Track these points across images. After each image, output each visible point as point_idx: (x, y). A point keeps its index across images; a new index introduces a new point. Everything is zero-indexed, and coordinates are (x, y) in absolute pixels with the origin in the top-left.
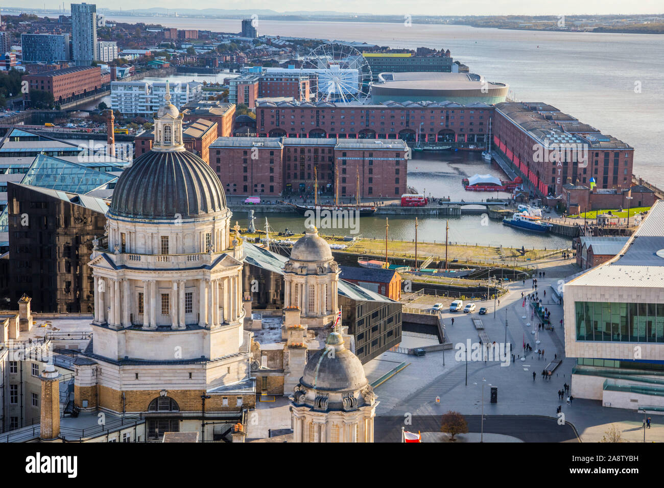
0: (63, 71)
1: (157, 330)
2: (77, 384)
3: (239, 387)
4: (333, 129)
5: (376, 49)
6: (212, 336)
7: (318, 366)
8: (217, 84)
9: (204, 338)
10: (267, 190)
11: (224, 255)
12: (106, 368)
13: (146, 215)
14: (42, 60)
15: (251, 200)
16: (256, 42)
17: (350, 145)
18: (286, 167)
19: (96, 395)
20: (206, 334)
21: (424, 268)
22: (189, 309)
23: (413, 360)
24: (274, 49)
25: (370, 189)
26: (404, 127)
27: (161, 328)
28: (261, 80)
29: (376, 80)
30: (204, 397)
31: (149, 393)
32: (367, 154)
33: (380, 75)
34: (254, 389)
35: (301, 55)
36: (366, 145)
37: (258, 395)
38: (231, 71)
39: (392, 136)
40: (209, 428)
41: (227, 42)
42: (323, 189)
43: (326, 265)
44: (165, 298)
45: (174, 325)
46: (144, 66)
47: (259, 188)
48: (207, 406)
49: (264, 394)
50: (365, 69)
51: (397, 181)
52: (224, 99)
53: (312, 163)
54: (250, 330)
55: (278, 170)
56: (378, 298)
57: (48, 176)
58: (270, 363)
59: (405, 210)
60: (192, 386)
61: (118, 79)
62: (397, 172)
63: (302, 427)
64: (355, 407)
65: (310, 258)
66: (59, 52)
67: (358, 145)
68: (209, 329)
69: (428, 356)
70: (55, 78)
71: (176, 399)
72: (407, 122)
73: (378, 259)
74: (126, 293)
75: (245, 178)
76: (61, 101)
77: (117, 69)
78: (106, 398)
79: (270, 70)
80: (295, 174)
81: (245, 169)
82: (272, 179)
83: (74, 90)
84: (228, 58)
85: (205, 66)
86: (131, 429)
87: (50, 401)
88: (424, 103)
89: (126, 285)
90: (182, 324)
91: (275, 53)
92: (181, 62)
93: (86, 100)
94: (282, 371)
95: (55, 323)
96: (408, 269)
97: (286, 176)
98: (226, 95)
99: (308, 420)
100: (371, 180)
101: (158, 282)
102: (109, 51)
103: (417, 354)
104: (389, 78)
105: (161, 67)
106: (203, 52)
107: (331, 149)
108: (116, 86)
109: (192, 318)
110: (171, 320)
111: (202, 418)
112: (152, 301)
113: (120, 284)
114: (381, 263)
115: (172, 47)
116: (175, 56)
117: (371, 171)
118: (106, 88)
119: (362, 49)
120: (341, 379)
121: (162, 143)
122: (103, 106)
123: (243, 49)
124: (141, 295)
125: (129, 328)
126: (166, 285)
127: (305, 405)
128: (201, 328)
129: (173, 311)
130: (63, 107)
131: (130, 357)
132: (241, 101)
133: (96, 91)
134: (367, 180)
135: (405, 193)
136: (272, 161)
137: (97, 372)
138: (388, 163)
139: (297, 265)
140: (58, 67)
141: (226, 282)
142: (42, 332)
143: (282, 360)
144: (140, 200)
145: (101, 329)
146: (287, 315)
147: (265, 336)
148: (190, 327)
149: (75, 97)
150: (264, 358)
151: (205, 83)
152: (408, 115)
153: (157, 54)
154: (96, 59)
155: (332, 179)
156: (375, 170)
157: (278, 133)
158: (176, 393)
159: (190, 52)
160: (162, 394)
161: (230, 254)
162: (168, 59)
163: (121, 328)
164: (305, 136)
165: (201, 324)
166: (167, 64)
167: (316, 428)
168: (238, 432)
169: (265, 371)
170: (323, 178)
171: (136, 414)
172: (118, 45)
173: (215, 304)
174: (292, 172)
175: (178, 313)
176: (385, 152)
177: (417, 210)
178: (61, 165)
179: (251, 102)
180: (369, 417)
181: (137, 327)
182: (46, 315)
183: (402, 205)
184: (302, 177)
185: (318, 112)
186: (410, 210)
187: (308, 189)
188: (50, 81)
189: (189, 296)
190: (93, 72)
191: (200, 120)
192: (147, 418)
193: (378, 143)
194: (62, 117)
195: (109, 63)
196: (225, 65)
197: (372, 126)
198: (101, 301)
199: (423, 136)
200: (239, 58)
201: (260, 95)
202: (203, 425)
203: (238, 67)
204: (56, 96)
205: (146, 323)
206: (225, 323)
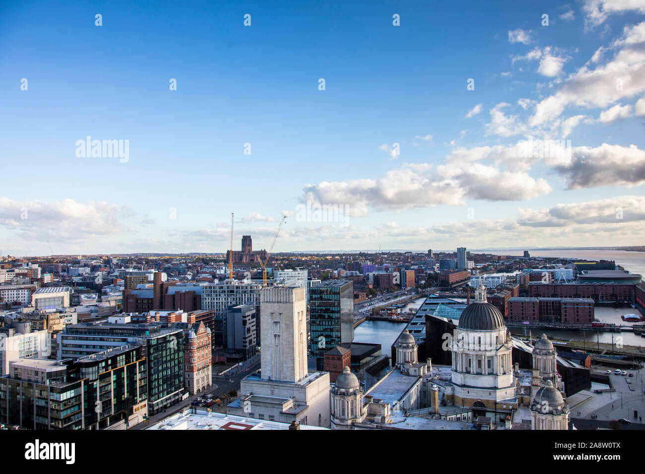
0: (453, 272)
1: (476, 374)
2: (445, 393)
3: (510, 400)
4: (544, 294)
5: (581, 261)
6: (499, 378)
7: (541, 394)
8: (513, 276)
9: (495, 379)
10: (532, 319)
11: (503, 345)
12: (457, 388)
13: (472, 328)
14: (446, 268)
15: (525, 323)
16: (529, 259)
17: (568, 301)
18: (540, 310)
19: (453, 399)
20: (496, 377)
21: (602, 354)
22: (489, 367)
23: (596, 395)
24: (537, 262)
25: (578, 319)
26: (593, 293)
27: (478, 374)
28: (530, 274)
29: (580, 274)
30: (496, 403)
31: (473, 400)
32: (575, 304)
33: (582, 272)
34: (517, 402)
35: (549, 264)
36: (575, 301)
37: (519, 405)
38: (519, 271)
39: (588, 297)
40: (498, 416)
41: (518, 260)
42: (557, 319)
43: (551, 351)
44: (480, 362)
45: (483, 373)
46: (484, 270)
47: (529, 318)
48: (497, 407)
49: (522, 404)
50: (575, 269)
51: (590, 316)
52: (515, 282)
53: (551, 308)
54: (517, 377)
55: (537, 311)
56: (578, 366)
57: (442, 312)
58: (525, 391)
59: (594, 329)
60: (490, 398)
61: (474, 275)
62: (590, 312)
63: (535, 420)
64: (558, 413)
65: (543, 348)
66: (453, 265)
67: (571, 301)
68: (497, 375)
69: (603, 394)
70: (450, 275)
71: (484, 403)
72: (595, 291)
73: (581, 349)
74: (464, 359)
75: (523, 314)
76: (452, 284)
77: (474, 271)
78: (456, 400)
79: (534, 270)
80: (544, 312)
81: (523, 310)
82: (534, 314)
83: (457, 280)
84: (518, 266)
85: (508, 269)
86: (466, 414)
87: (435, 399)
88: (602, 283)
89: (464, 355)
90: (487, 373)
91: (537, 263)
92: (499, 268)
93: (462, 283)
94: (529, 395)
95: (440, 369)
96: (595, 354)
97: (540, 313)
98: (516, 280)
99: (538, 417)
100: (578, 315)
101: (476, 355)
102: (471, 264)
103: (598, 392)
104: (587, 273)
105: (491, 270)
106: (508, 264)
107: (559, 302)
108: (472, 278)
109: (490, 371)
110: (482, 371)
111: (495, 412)
112: (474, 363)
113: (462, 355)
114: (582, 351)
115: (495, 262)
116: (497, 266)
117: (578, 312)
118: (469, 278)
119: (574, 261)
120: (552, 401)
121: (478, 300)
122: (468, 285)
123: (524, 262)
124: (470, 360)
125: (465, 373)
126: (480, 356)
127: (536, 411)
128: (494, 375)
129: (483, 367)
130: (453, 286)
131: (466, 384)
132: (522, 283)
133: (466, 280)
134: (576, 316)
135: (594, 321)
136: (534, 307)
137: (453, 389)
138: (585, 308)
139: (538, 351)
140: (452, 271)
141: (504, 356)
142: (435, 372)
143: (530, 390)
144: (469, 322)
145: (455, 372)
146: (534, 372)
147: (524, 380)
148: (489, 374)
149: (457, 282)
150: (522, 389)
151: (508, 276)
152: (595, 288)
153: (489, 265)
154: (466, 267)
155: (560, 314)
156: (580, 311)
157: (537, 295)
158: (484, 400)
159: (503, 264)
160: (479, 400)
161: (506, 345)
162: (494, 267)
163: (462, 372)
164: (549, 297)
165: (495, 373)
166: (493, 269)
167: (541, 421)
168: (508, 419)
169: (522, 394)
170: (556, 314)
171: (468, 407)
172: (474, 262)
173: (500, 365)
174: (543, 312)
175: (485, 368)
176: (584, 304)
177: (600, 329)
178: (447, 308)
179: (526, 283)
180: (565, 419)
181: (468, 372)
182: (437, 366)
183: (593, 326)
184: (547, 314)
185: (554, 287)
186: (596, 329)
187: (549, 319)
188: (448, 276)
189: (489, 361)
190: (464, 272)
191: (504, 290)
192: (472, 410)
193: (581, 300)
194: (452, 290)
195: (470, 269)
196: (517, 269)
197: (579, 293)
198: (454, 361)
199: (603, 297)
200: (522, 266)
201: (531, 280)
202: (496, 415)
203: (522, 269)
204: (450, 282)
205: (472, 371)
206: (504, 374)
